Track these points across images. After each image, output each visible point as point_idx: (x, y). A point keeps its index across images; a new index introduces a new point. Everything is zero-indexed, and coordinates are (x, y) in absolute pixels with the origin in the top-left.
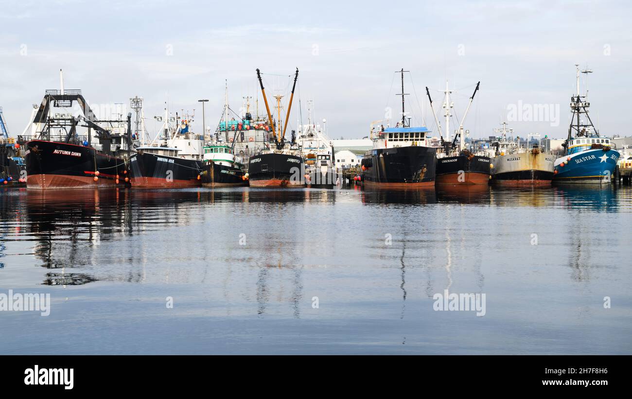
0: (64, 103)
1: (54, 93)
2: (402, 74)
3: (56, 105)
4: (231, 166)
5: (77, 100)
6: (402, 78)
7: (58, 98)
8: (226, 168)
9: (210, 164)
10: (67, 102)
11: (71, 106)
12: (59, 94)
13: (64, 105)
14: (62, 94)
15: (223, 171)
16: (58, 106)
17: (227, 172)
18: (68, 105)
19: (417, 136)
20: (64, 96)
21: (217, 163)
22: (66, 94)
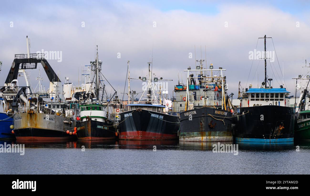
0: (30, 65)
1: (22, 57)
2: (265, 40)
3: (24, 67)
4: (104, 122)
5: (40, 62)
6: (265, 43)
7: (25, 61)
8: (100, 124)
9: (87, 120)
10: (33, 64)
11: (36, 68)
12: (25, 57)
13: (30, 67)
14: (29, 57)
15: (99, 127)
16: (25, 68)
17: (102, 127)
18: (33, 67)
19: (277, 96)
20: (30, 59)
21: (93, 119)
22: (31, 57)
